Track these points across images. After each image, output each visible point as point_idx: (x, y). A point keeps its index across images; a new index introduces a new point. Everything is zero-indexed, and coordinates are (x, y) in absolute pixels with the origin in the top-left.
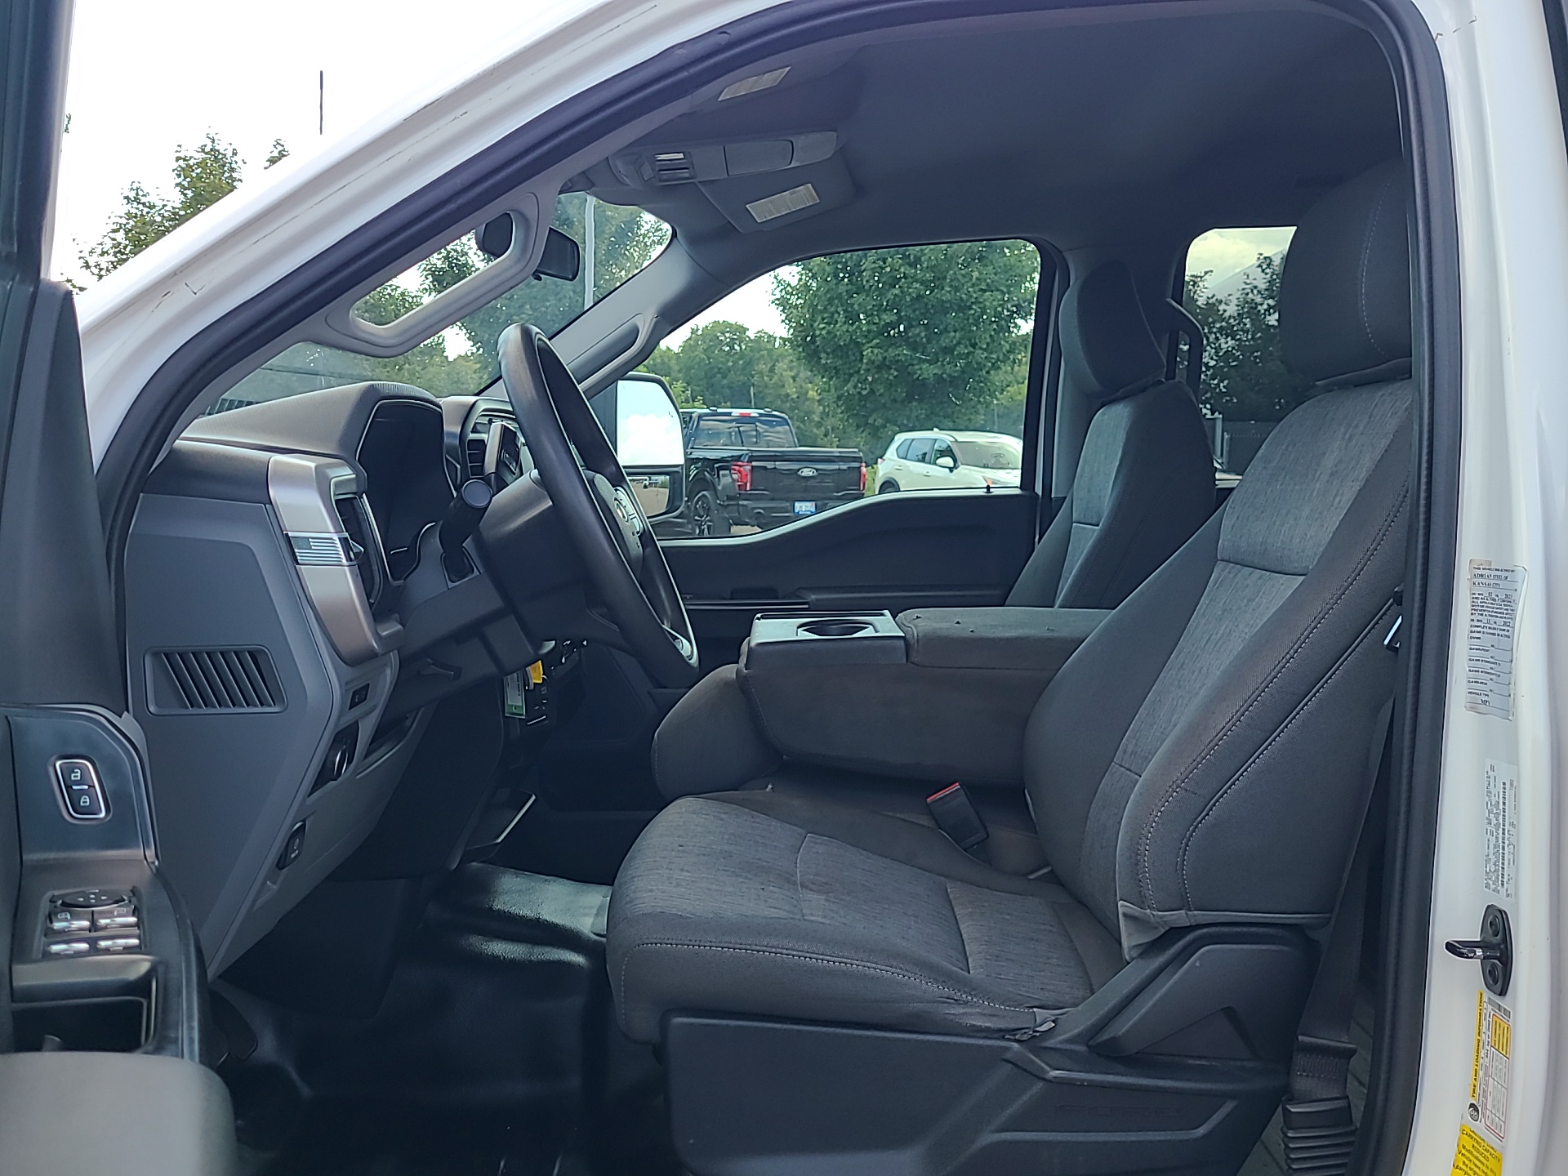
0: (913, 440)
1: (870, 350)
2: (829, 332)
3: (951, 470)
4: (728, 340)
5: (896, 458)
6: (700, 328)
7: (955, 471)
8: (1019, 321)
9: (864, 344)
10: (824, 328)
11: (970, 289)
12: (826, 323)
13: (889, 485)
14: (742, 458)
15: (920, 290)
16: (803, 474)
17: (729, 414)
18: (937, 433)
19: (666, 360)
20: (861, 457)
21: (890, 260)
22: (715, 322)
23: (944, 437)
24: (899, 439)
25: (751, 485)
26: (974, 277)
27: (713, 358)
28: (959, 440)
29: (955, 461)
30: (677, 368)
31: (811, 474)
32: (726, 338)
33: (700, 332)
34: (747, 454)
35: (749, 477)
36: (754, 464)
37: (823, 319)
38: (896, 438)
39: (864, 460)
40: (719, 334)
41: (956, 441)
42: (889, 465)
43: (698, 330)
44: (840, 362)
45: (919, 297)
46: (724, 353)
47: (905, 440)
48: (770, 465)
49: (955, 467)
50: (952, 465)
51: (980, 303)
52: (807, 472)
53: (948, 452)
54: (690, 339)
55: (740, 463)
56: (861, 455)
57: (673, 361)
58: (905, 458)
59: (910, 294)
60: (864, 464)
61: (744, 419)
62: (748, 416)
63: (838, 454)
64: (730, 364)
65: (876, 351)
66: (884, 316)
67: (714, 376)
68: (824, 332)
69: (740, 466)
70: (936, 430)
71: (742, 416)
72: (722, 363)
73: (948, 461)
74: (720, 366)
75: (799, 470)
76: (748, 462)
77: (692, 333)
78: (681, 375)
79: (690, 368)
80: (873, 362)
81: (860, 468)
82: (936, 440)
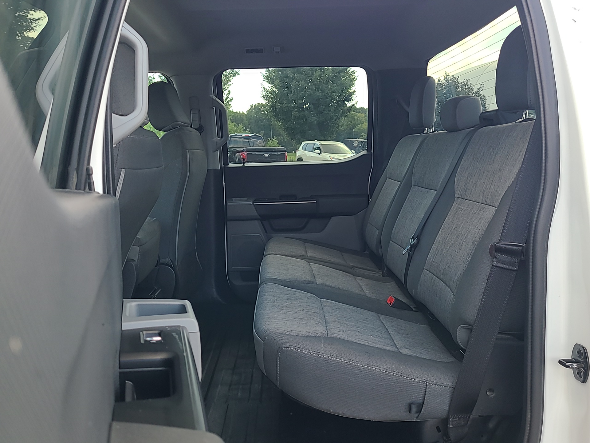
0: (308, 144)
1: (294, 113)
2: (281, 107)
3: (319, 154)
4: (263, 110)
5: (302, 150)
6: (254, 105)
7: (321, 155)
8: (346, 103)
9: (292, 111)
10: (279, 105)
11: (328, 92)
12: (280, 104)
13: (300, 159)
14: (244, 151)
15: (311, 92)
16: (265, 156)
17: (241, 135)
18: (316, 141)
19: (242, 116)
20: (285, 150)
21: (301, 82)
22: (259, 103)
23: (317, 143)
24: (304, 143)
25: (247, 160)
26: (329, 88)
27: (258, 116)
28: (322, 144)
29: (321, 151)
30: (245, 119)
31: (268, 156)
32: (262, 109)
33: (253, 107)
34: (245, 149)
35: (246, 157)
36: (248, 152)
37: (279, 102)
38: (302, 143)
39: (286, 151)
40: (260, 108)
41: (321, 144)
42: (300, 152)
43: (253, 106)
44: (285, 117)
45: (311, 94)
46: (262, 114)
47: (305, 144)
48: (253, 153)
49: (321, 153)
50: (319, 152)
51: (331, 96)
52: (266, 155)
53: (319, 148)
54: (250, 109)
55: (243, 152)
56: (285, 149)
57: (245, 117)
58: (305, 150)
59: (307, 94)
60: (286, 152)
61: (247, 137)
62: (248, 136)
63: (277, 149)
64: (264, 118)
65: (296, 113)
66: (299, 101)
67: (258, 122)
68: (279, 107)
69: (243, 153)
70: (316, 140)
71: (246, 136)
72: (261, 117)
73: (318, 151)
74: (260, 118)
75: (264, 154)
76: (245, 152)
77: (251, 107)
78: (247, 122)
79: (250, 119)
80: (296, 117)
81: (285, 153)
82: (315, 144)
